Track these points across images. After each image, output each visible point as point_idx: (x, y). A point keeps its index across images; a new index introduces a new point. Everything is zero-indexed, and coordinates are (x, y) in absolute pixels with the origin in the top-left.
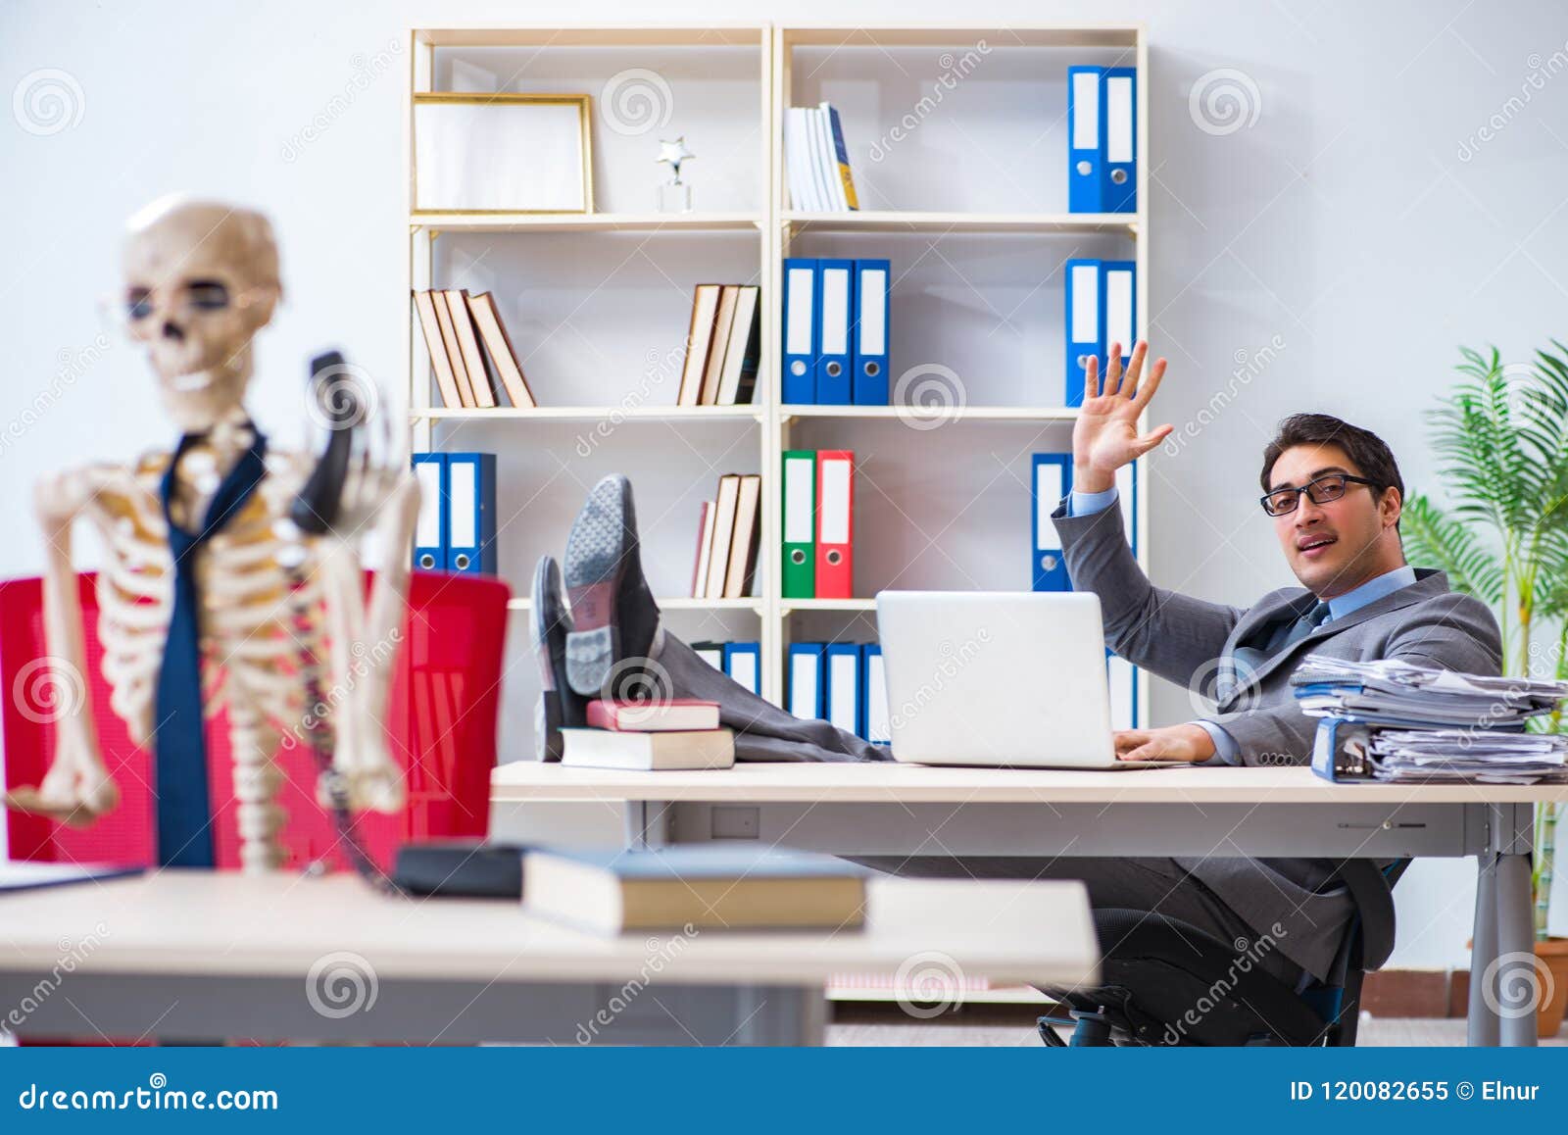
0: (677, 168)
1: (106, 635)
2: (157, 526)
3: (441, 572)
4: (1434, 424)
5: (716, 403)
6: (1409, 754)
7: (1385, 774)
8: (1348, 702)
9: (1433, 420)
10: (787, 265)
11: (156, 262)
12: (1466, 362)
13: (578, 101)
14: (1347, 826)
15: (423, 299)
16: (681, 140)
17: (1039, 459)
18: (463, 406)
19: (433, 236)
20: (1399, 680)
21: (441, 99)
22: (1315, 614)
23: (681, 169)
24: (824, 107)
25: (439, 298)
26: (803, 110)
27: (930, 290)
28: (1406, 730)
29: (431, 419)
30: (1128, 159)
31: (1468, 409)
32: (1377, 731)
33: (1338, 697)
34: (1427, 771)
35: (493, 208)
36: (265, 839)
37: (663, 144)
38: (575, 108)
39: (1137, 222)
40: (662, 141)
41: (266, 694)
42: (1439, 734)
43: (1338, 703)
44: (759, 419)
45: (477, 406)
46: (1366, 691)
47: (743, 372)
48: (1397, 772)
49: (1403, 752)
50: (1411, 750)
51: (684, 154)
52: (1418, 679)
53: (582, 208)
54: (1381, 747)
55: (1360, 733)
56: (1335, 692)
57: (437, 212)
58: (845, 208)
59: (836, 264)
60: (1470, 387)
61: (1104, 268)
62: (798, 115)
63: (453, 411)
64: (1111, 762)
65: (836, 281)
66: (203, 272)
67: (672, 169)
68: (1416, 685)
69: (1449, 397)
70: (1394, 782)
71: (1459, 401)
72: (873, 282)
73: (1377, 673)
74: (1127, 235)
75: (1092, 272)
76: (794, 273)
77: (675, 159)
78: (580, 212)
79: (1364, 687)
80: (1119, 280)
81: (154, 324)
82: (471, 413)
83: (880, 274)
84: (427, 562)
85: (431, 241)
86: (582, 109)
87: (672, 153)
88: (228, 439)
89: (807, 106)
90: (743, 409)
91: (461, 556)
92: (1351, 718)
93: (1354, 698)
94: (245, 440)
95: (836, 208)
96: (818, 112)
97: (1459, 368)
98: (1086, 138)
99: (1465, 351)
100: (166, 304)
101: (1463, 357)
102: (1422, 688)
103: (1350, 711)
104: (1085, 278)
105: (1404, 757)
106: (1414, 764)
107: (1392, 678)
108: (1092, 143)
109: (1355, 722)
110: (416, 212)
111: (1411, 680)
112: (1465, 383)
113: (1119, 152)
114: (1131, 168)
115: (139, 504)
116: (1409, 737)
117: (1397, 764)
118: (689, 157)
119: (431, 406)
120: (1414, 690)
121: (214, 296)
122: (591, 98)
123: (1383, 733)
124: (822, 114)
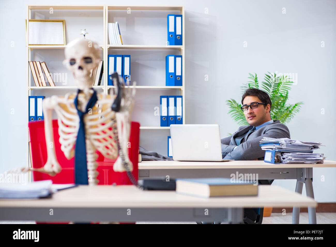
0: (84, 35)
1: (60, 133)
2: (75, 111)
3: (35, 121)
4: (243, 89)
5: (94, 85)
6: (291, 158)
7: (285, 162)
8: (276, 147)
9: (242, 89)
10: (109, 56)
11: (77, 53)
12: (250, 76)
13: (62, 21)
14: (272, 173)
15: (31, 63)
16: (85, 30)
17: (161, 97)
18: (40, 86)
19: (32, 50)
20: (287, 142)
21: (33, 21)
22: (253, 129)
23: (85, 36)
24: (117, 23)
25: (34, 63)
26: (112, 23)
27: (137, 61)
28: (290, 153)
29: (31, 89)
30: (180, 34)
31: (250, 86)
32: (283, 153)
33: (274, 146)
34: (295, 161)
35: (45, 44)
36: (94, 178)
37: (82, 31)
38: (62, 23)
39: (183, 47)
40: (81, 30)
41: (99, 147)
42: (297, 153)
43: (274, 147)
44: (103, 89)
45: (43, 86)
46: (280, 145)
47: (99, 79)
48: (288, 161)
49: (289, 157)
50: (291, 157)
51: (86, 33)
52: (291, 142)
53: (63, 44)
54: (284, 156)
55: (279, 153)
56: (274, 145)
57: (33, 45)
58: (121, 44)
59: (119, 56)
60: (251, 82)
61: (175, 57)
62: (111, 24)
63: (38, 87)
64: (221, 160)
65: (119, 59)
66: (87, 55)
67: (84, 36)
68: (291, 143)
69: (245, 84)
70: (287, 163)
71: (248, 85)
72: (127, 60)
73: (283, 141)
74: (180, 50)
75: (173, 58)
76: (110, 58)
77: (84, 34)
78: (63, 45)
79: (280, 144)
80: (178, 59)
81: (76, 66)
82: (41, 87)
83: (129, 58)
84: (32, 119)
85: (31, 51)
86: (63, 23)
87: (83, 32)
88: (88, 92)
89: (113, 23)
90: (99, 86)
91: (39, 118)
92: (277, 150)
93: (278, 146)
94: (92, 92)
95: (119, 44)
96: (115, 24)
97: (249, 78)
98: (172, 30)
99: (250, 74)
100: (79, 62)
101: (249, 75)
102: (292, 144)
103: (277, 149)
104: (171, 59)
105: (289, 158)
106: (292, 160)
107: (286, 142)
108: (173, 31)
109: (278, 151)
110: (29, 45)
111: (290, 142)
112: (250, 81)
113: (179, 32)
114: (181, 36)
115: (68, 106)
116: (290, 154)
117: (288, 160)
118: (87, 33)
119: (31, 86)
120: (290, 144)
121: (89, 60)
122: (65, 21)
123: (285, 153)
124: (116, 24)
